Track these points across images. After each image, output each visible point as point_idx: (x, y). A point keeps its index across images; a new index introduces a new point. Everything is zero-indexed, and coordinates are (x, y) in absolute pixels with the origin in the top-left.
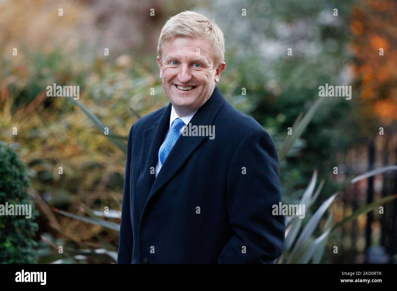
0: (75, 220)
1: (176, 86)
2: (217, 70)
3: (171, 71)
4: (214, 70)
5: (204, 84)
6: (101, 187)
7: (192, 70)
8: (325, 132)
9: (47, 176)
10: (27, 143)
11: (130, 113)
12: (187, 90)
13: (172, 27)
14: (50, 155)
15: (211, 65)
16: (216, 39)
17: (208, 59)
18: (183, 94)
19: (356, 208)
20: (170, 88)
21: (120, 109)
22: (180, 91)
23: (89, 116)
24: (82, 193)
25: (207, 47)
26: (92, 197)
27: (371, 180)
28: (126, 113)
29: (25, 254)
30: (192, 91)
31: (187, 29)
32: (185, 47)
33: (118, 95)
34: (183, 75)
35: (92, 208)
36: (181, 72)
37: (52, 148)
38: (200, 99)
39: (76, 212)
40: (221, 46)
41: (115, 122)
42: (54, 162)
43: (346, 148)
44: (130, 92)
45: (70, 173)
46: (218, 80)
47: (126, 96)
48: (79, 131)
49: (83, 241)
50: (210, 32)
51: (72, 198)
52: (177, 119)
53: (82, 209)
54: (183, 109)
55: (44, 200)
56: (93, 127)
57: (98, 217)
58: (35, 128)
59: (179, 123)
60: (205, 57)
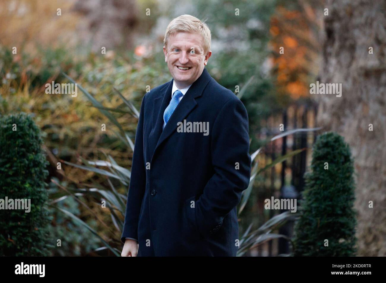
0: (76, 168)
1: (178, 67)
2: (206, 57)
3: (173, 56)
4: (204, 56)
5: (197, 66)
6: (93, 145)
7: (189, 56)
8: (253, 105)
9: (54, 137)
10: (40, 113)
11: (114, 91)
12: (185, 70)
13: (175, 25)
14: (57, 122)
15: (202, 53)
16: (206, 34)
17: (200, 48)
18: (183, 73)
19: (274, 158)
20: (173, 69)
21: (107, 88)
22: (181, 71)
23: (85, 94)
24: (80, 148)
25: (199, 39)
26: (87, 151)
27: (285, 139)
28: (111, 91)
29: (40, 192)
30: (188, 70)
31: (186, 27)
32: (184, 39)
33: (105, 79)
34: (183, 58)
35: (88, 159)
36: (182, 56)
37: (58, 117)
38: (194, 77)
39: (76, 162)
40: (209, 39)
41: (103, 98)
42: (60, 127)
43: (267, 116)
44: (114, 77)
45: (71, 134)
46: (206, 64)
47: (111, 80)
48: (78, 104)
49: (80, 182)
50: (201, 29)
51: (73, 152)
52: (177, 90)
53: (80, 160)
54: (182, 83)
55: (53, 153)
56: (88, 101)
57: (91, 165)
58: (46, 102)
59: (178, 94)
60: (198, 46)
